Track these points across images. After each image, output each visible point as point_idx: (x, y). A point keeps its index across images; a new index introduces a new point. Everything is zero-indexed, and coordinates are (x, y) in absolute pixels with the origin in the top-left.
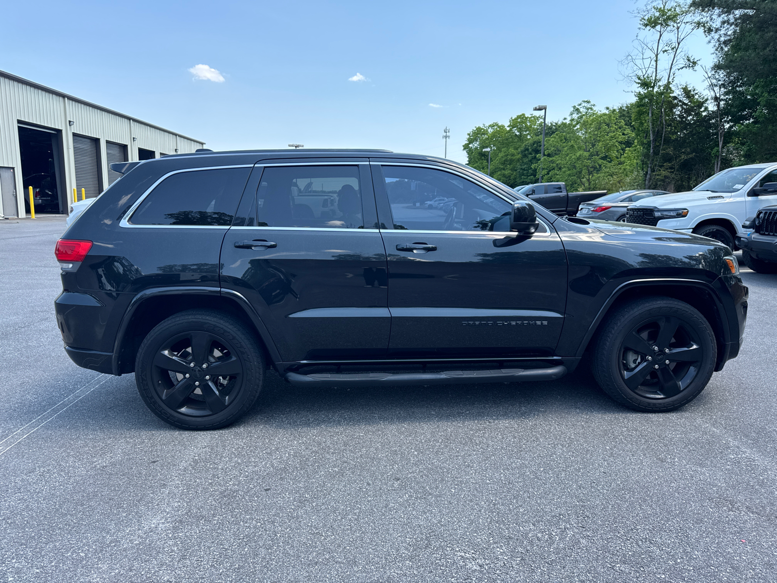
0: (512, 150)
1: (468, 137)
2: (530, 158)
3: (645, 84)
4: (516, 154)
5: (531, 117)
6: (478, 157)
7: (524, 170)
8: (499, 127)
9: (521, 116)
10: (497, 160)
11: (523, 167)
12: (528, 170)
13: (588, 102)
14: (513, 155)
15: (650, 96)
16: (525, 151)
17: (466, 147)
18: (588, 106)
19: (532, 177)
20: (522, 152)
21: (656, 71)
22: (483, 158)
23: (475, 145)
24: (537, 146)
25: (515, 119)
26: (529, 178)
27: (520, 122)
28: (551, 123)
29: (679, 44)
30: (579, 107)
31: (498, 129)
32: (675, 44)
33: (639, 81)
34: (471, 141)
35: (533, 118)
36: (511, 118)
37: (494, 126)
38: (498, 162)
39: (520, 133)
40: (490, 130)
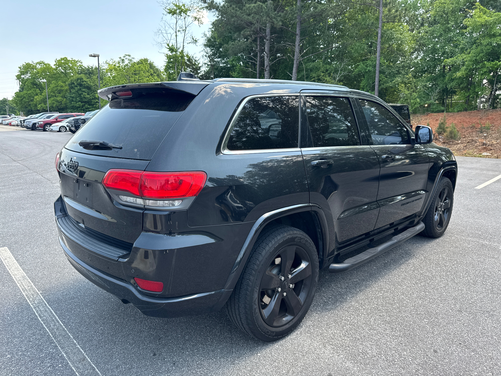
0: (60, 83)
1: (20, 69)
2: (76, 90)
3: (171, 50)
4: (64, 86)
5: (72, 60)
6: (31, 85)
7: (73, 97)
8: (45, 64)
9: (64, 58)
10: (50, 89)
11: (72, 96)
12: (76, 98)
13: (129, 56)
14: (62, 87)
15: (175, 57)
16: (71, 84)
17: (18, 77)
18: (130, 58)
19: (80, 103)
20: (69, 85)
21: (177, 42)
22: (35, 86)
23: (28, 76)
24: (81, 81)
25: (59, 60)
26: (78, 103)
27: (63, 63)
28: (88, 67)
29: (186, 28)
30: (124, 58)
31: (45, 66)
32: (184, 28)
33: (169, 47)
34: (22, 73)
35: (73, 62)
36: (56, 59)
37: (41, 64)
38: (50, 90)
39: (65, 71)
40: (38, 66)
